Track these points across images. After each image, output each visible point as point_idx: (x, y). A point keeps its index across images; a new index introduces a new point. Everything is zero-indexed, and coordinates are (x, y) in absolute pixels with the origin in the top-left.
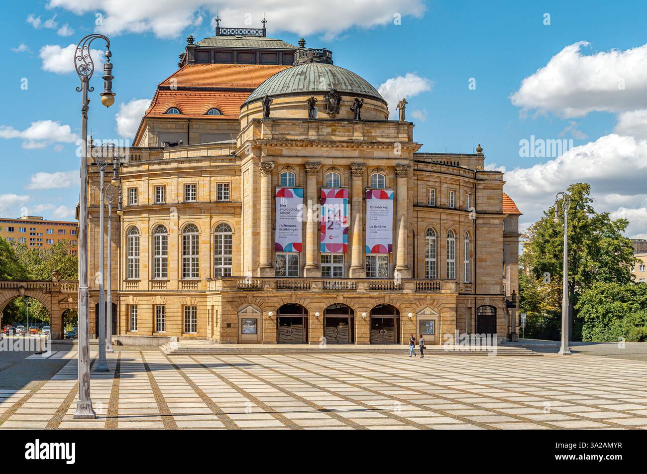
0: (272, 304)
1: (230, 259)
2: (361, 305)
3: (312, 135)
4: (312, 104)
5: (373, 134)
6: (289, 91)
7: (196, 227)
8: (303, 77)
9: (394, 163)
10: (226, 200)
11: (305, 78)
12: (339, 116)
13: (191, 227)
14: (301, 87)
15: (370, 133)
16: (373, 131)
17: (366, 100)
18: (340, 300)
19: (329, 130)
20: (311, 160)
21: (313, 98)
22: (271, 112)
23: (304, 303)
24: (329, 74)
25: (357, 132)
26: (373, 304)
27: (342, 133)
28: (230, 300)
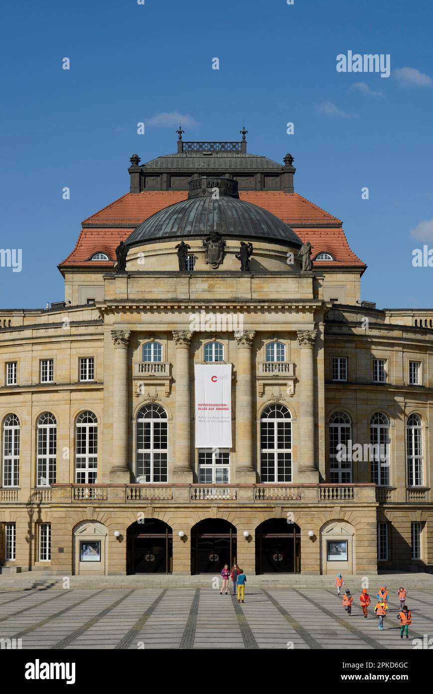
0: (121, 520)
1: (95, 459)
2: (243, 521)
3: (182, 292)
4: (181, 255)
5: (264, 290)
6: (160, 235)
7: (54, 418)
8: (180, 215)
9: (293, 328)
10: (92, 380)
11: (182, 218)
12: (221, 267)
13: (48, 417)
14: (175, 230)
15: (262, 287)
16: (265, 285)
17: (256, 245)
18: (213, 514)
19: (205, 286)
20: (179, 327)
21: (183, 243)
22: (128, 264)
23: (165, 517)
24: (216, 211)
25: (243, 288)
26: (260, 518)
27: (223, 290)
28: (63, 515)
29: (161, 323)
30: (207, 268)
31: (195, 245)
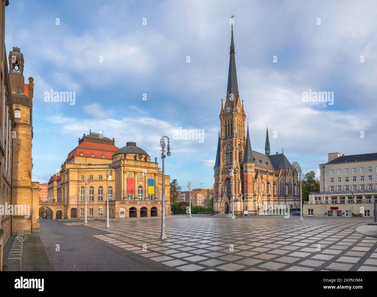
0: (128, 207)
1: (112, 196)
2: (149, 207)
3: (136, 164)
4: (135, 157)
5: (150, 165)
9: (155, 173)
12: (142, 160)
13: (101, 187)
17: (147, 157)
18: (144, 206)
19: (140, 163)
20: (136, 171)
21: (135, 155)
23: (136, 207)
25: (146, 164)
26: (151, 207)
27: (143, 165)
28: (117, 206)
29: (133, 170)
30: (139, 160)
31: (138, 155)
